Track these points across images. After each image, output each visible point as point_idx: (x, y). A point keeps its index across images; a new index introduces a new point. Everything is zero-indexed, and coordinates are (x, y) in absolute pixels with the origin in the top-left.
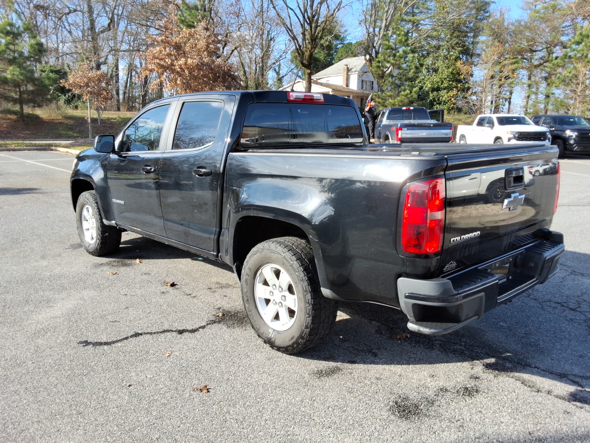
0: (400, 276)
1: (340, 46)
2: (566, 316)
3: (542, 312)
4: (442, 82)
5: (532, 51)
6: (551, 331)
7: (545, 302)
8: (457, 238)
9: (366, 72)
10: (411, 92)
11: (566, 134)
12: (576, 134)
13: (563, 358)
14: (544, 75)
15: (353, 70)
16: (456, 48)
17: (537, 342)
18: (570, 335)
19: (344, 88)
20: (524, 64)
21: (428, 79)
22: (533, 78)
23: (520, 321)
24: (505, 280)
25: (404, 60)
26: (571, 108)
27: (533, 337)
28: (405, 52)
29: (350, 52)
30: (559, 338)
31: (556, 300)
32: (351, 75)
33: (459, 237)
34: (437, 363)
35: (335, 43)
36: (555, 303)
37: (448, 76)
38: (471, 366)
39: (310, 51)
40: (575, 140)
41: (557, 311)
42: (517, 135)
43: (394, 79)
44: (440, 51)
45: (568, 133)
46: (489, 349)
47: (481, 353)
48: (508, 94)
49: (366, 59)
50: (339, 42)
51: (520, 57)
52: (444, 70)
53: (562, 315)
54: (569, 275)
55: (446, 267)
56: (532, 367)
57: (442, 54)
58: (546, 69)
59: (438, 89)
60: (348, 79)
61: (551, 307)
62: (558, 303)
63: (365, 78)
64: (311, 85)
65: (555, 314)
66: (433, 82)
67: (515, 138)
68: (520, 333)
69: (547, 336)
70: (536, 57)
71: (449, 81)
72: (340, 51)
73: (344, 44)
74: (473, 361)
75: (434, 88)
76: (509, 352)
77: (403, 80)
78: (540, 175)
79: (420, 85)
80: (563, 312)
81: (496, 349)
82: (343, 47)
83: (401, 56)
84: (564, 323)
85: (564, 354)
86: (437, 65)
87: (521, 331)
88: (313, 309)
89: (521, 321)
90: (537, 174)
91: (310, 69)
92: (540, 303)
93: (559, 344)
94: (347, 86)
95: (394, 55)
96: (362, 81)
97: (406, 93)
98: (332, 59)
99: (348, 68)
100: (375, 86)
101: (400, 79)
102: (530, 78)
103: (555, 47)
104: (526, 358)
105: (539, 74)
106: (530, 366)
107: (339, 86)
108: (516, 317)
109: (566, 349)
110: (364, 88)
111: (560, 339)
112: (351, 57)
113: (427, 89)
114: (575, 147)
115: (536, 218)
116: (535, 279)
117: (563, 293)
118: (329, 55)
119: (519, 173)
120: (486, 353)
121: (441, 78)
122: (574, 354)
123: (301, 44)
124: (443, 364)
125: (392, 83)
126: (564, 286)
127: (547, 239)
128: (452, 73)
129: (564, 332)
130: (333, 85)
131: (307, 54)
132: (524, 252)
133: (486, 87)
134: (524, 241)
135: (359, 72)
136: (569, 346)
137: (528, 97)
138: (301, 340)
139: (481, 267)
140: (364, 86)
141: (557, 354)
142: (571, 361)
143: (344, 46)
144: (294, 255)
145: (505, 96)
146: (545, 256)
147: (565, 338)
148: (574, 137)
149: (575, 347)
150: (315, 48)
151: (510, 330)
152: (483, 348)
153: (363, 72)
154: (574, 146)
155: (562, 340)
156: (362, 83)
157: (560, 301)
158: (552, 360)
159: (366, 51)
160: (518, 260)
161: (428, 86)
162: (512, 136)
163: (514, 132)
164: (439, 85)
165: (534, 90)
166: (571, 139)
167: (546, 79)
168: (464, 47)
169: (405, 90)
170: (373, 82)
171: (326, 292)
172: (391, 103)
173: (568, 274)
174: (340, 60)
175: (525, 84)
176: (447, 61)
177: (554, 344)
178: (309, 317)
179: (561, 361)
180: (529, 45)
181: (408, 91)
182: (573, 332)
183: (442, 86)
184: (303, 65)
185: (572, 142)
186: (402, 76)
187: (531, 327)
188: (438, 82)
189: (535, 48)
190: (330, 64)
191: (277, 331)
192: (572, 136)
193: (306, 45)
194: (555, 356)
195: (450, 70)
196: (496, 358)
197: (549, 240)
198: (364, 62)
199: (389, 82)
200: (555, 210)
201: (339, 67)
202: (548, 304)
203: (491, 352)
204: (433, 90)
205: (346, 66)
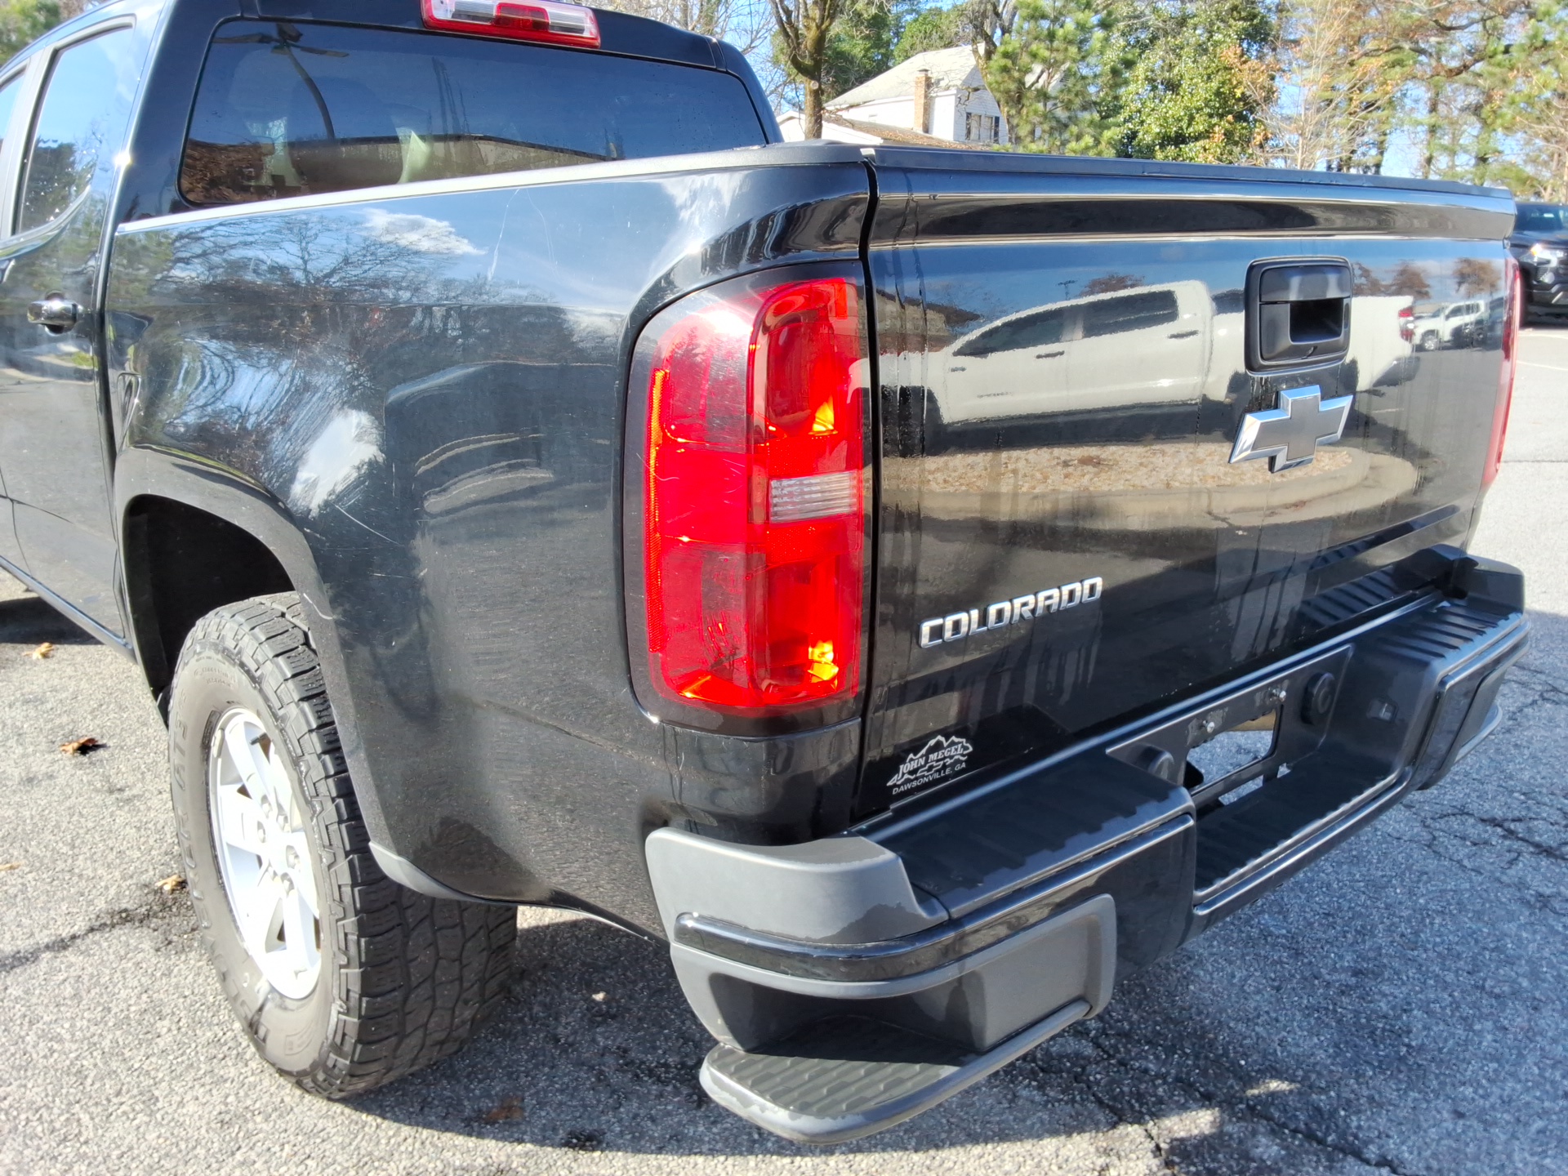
0: (653, 820)
1: (909, 18)
2: (1521, 885)
3: (1432, 864)
4: (1191, 118)
5: (1445, 29)
6: (1459, 956)
7: (1442, 816)
8: (963, 617)
9: (976, 90)
10: (1097, 142)
11: (1532, 256)
12: (1560, 254)
13: (1507, 1102)
14: (1473, 97)
15: (942, 84)
16: (1232, 21)
17: (1399, 1018)
18: (1535, 975)
19: (917, 135)
20: (1418, 68)
21: (1153, 110)
22: (1441, 108)
23: (1340, 909)
24: (1256, 784)
25: (1079, 49)
26: (1545, 189)
27: (1385, 988)
28: (1081, 27)
29: (935, 36)
30: (1491, 994)
31: (1487, 806)
32: (937, 100)
33: (975, 613)
34: (952, 1145)
35: (894, 10)
36: (1483, 820)
37: (1207, 103)
38: (1101, 1161)
39: (818, 27)
40: (1556, 272)
41: (1487, 859)
43: (1050, 104)
44: (1187, 32)
45: (1539, 252)
46: (1197, 1057)
47: (1157, 1076)
48: (1374, 152)
49: (975, 51)
50: (906, 7)
51: (1407, 46)
52: (1196, 85)
53: (1504, 878)
54: (1534, 702)
55: (903, 768)
56: (1367, 1162)
57: (1193, 41)
58: (1481, 81)
59: (1180, 139)
60: (928, 109)
61: (1463, 838)
62: (1494, 822)
63: (974, 107)
64: (821, 126)
65: (1478, 872)
66: (1165, 119)
68: (1334, 970)
69: (1446, 986)
70: (1455, 49)
71: (1211, 116)
72: (907, 32)
73: (918, 13)
74: (1114, 1126)
75: (1169, 137)
76: (1278, 1075)
77: (1073, 107)
78: (1443, 347)
79: (1131, 126)
80: (1511, 863)
81: (1226, 1053)
82: (916, 20)
83: (1070, 37)
84: (1511, 917)
85: (1510, 1084)
86: (1176, 71)
87: (1341, 957)
88: (362, 929)
89: (1346, 905)
90: (1430, 344)
91: (818, 79)
92: (1423, 822)
93: (1489, 1025)
94: (927, 129)
95: (1051, 36)
96: (969, 115)
97: (1082, 144)
98: (888, 56)
99: (928, 79)
100: (1004, 127)
101: (1067, 106)
102: (1433, 109)
103: (1506, 17)
104: (1348, 1105)
105: (1461, 96)
106: (1358, 1155)
107: (902, 131)
108: (1329, 886)
109: (1520, 1055)
110: (972, 136)
111: (1497, 997)
112: (937, 48)
113: (1148, 139)
114: (1557, 293)
115: (1416, 499)
116: (1391, 778)
117: (1511, 777)
118: (878, 43)
119: (1326, 285)
120: (1178, 1079)
121: (1186, 108)
122: (1553, 1082)
123: (791, 7)
124: (977, 1150)
125: (1045, 116)
126: (1516, 746)
127: (1457, 594)
128: (1218, 94)
129: (1510, 962)
130: (888, 128)
131: (809, 36)
132: (1350, 654)
133: (1306, 120)
134: (1355, 604)
135: (959, 90)
136: (1531, 1034)
137: (1429, 161)
138: (332, 1056)
139: (1121, 743)
140: (974, 131)
141: (1479, 1085)
142: (1539, 1124)
143: (921, 19)
144: (294, 676)
145: (1364, 159)
146: (1440, 674)
147: (1515, 994)
148: (1554, 263)
149: (1554, 1041)
150: (832, 17)
151: (1297, 954)
152: (1170, 1050)
153: (971, 89)
154: (1554, 290)
155: (1503, 1006)
156: (968, 118)
157: (1499, 814)
158: (1460, 1115)
159: (975, 27)
160: (1319, 691)
161: (1150, 131)
164: (1181, 128)
165: (1446, 140)
166: (1545, 271)
167: (1477, 110)
168: (1252, 20)
169: (1079, 138)
170: (997, 119)
171: (391, 863)
173: (1530, 700)
174: (907, 57)
175: (1421, 124)
176: (1205, 58)
177: (1470, 1028)
178: (347, 966)
179: (1495, 1123)
180: (1432, 13)
181: (1088, 140)
182: (1551, 966)
183: (1191, 130)
184: (801, 69)
185: (1547, 278)
186: (1071, 97)
187: (1381, 939)
188: (1180, 120)
189: (1449, 21)
190: (881, 67)
191: (282, 996)
192: (1548, 262)
193: (806, 10)
194: (1469, 1091)
195: (1214, 85)
196: (1220, 1105)
197: (1460, 594)
198: (972, 61)
199: (1036, 112)
200: (1493, 469)
201: (902, 76)
202: (1455, 824)
203: (1204, 1073)
204: (1166, 140)
205: (923, 75)
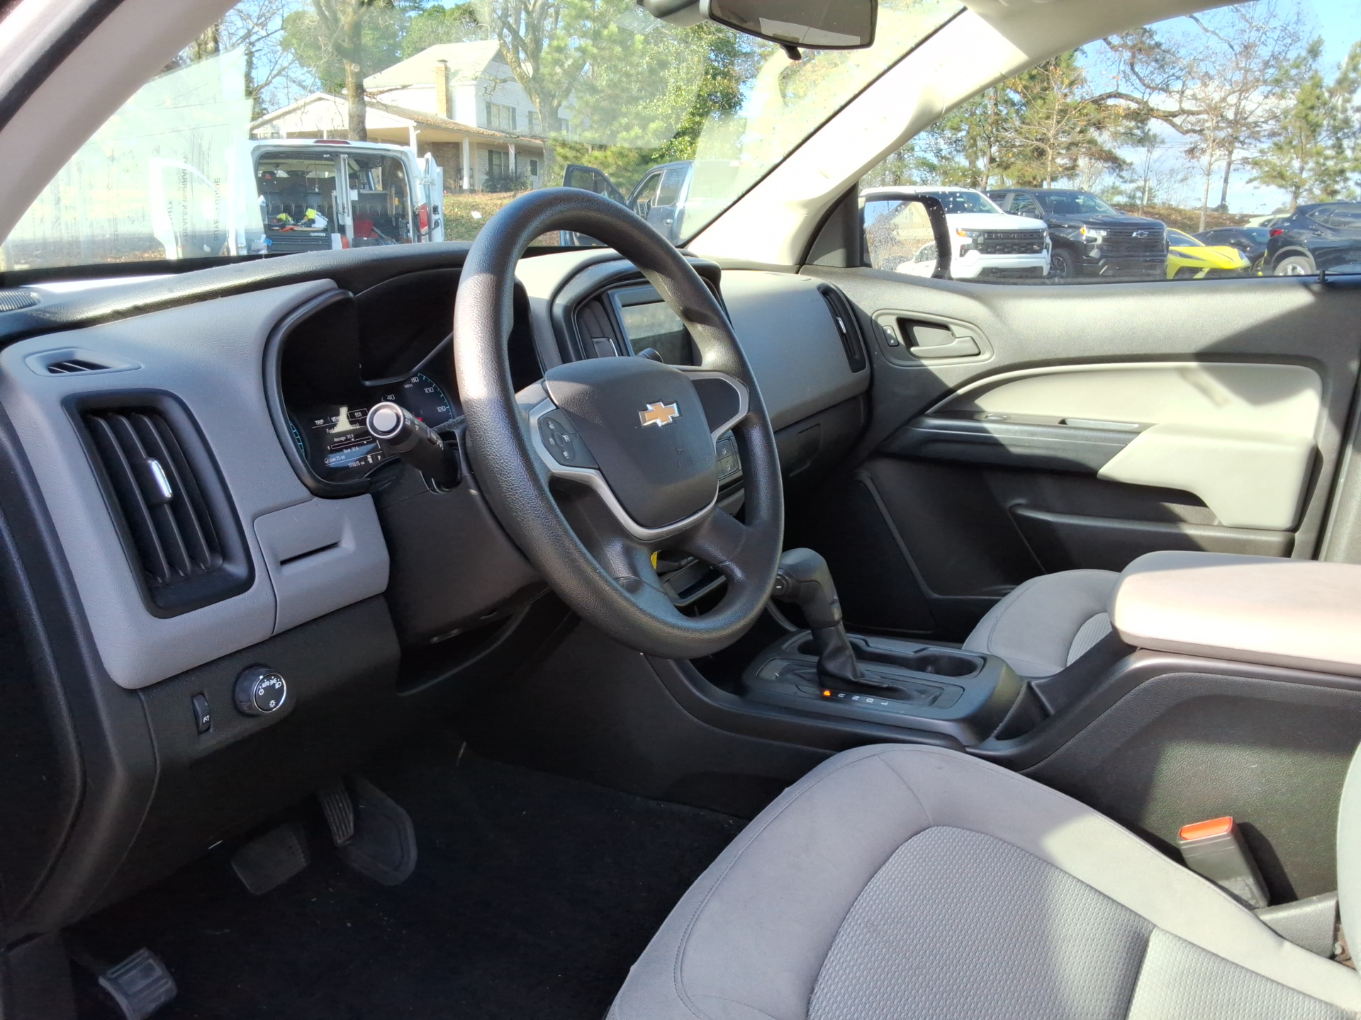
1: (412, 14)
9: (505, 81)
11: (1081, 237)
12: (1104, 233)
15: (463, 74)
19: (444, 119)
29: (441, 31)
32: (458, 89)
35: (397, 5)
39: (355, 12)
40: (1100, 248)
42: (981, 240)
45: (1087, 233)
49: (499, 45)
50: (407, 4)
60: (450, 97)
67: (976, 245)
72: (415, 26)
73: (424, 10)
77: (620, 101)
82: (420, 16)
91: (359, 63)
94: (450, 111)
96: (491, 104)
97: (633, 133)
98: (397, 46)
99: (447, 69)
101: (617, 99)
110: (494, 125)
112: (448, 41)
114: (1103, 266)
125: (595, 108)
130: (416, 111)
140: (494, 119)
143: (425, 15)
148: (1099, 241)
153: (495, 80)
154: (1101, 263)
156: (488, 109)
162: (969, 241)
163: (972, 231)
166: (1093, 247)
170: (514, 110)
172: (596, 158)
185: (1094, 254)
192: (1095, 240)
205: (442, 65)
